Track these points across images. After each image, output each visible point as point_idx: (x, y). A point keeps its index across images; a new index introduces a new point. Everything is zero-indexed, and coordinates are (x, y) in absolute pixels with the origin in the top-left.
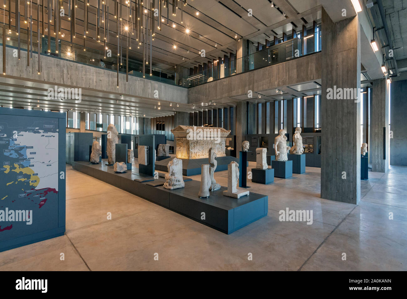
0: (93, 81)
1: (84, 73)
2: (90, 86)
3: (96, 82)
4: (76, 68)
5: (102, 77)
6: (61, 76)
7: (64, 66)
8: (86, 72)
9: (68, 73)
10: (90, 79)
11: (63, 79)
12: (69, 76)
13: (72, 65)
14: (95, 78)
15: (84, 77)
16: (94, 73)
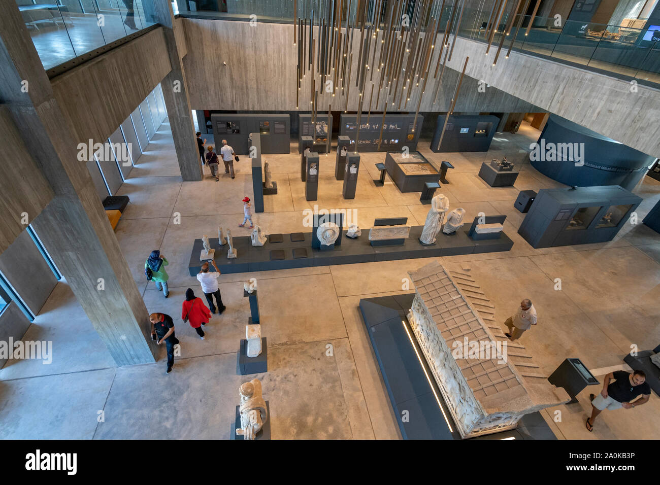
0: (594, 111)
1: (588, 91)
2: (581, 122)
3: (599, 114)
4: (580, 82)
5: (619, 103)
6: (552, 96)
7: (564, 78)
8: (592, 91)
9: (563, 91)
10: (590, 106)
11: (551, 102)
12: (562, 96)
13: (576, 76)
14: (602, 103)
15: (583, 100)
16: (608, 93)
